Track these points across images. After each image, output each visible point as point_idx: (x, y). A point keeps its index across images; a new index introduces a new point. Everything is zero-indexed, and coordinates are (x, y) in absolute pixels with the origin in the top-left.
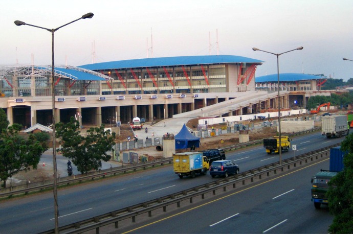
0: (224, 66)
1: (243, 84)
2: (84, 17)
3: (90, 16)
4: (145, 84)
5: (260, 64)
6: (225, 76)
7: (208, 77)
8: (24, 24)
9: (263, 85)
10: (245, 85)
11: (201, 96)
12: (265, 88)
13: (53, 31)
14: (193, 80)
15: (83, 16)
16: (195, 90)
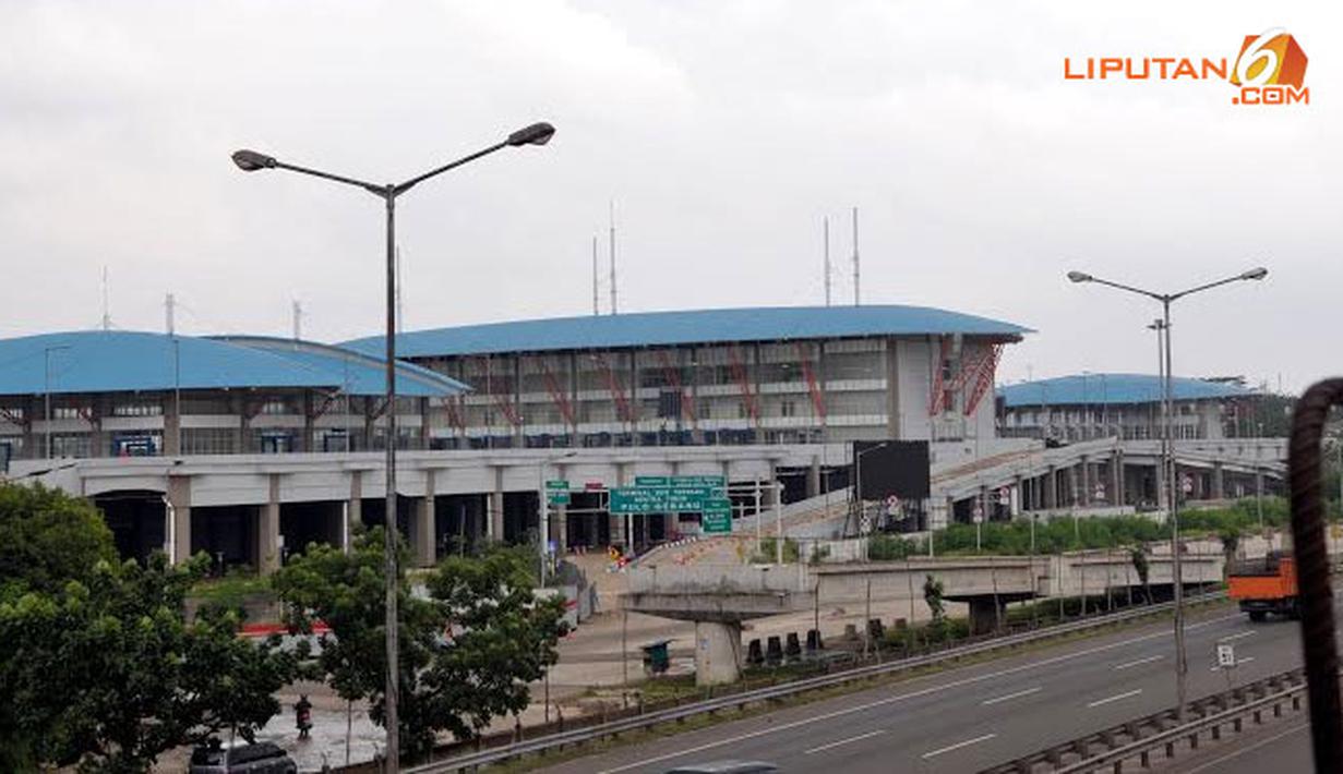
0: (884, 346)
1: (950, 415)
2: (518, 140)
3: (539, 134)
4: (586, 411)
5: (1014, 338)
6: (884, 384)
7: (823, 387)
8: (270, 163)
9: (1018, 418)
10: (956, 416)
11: (797, 456)
12: (1028, 429)
13: (390, 193)
14: (767, 396)
15: (511, 136)
16: (772, 436)
